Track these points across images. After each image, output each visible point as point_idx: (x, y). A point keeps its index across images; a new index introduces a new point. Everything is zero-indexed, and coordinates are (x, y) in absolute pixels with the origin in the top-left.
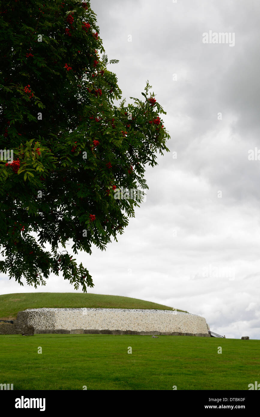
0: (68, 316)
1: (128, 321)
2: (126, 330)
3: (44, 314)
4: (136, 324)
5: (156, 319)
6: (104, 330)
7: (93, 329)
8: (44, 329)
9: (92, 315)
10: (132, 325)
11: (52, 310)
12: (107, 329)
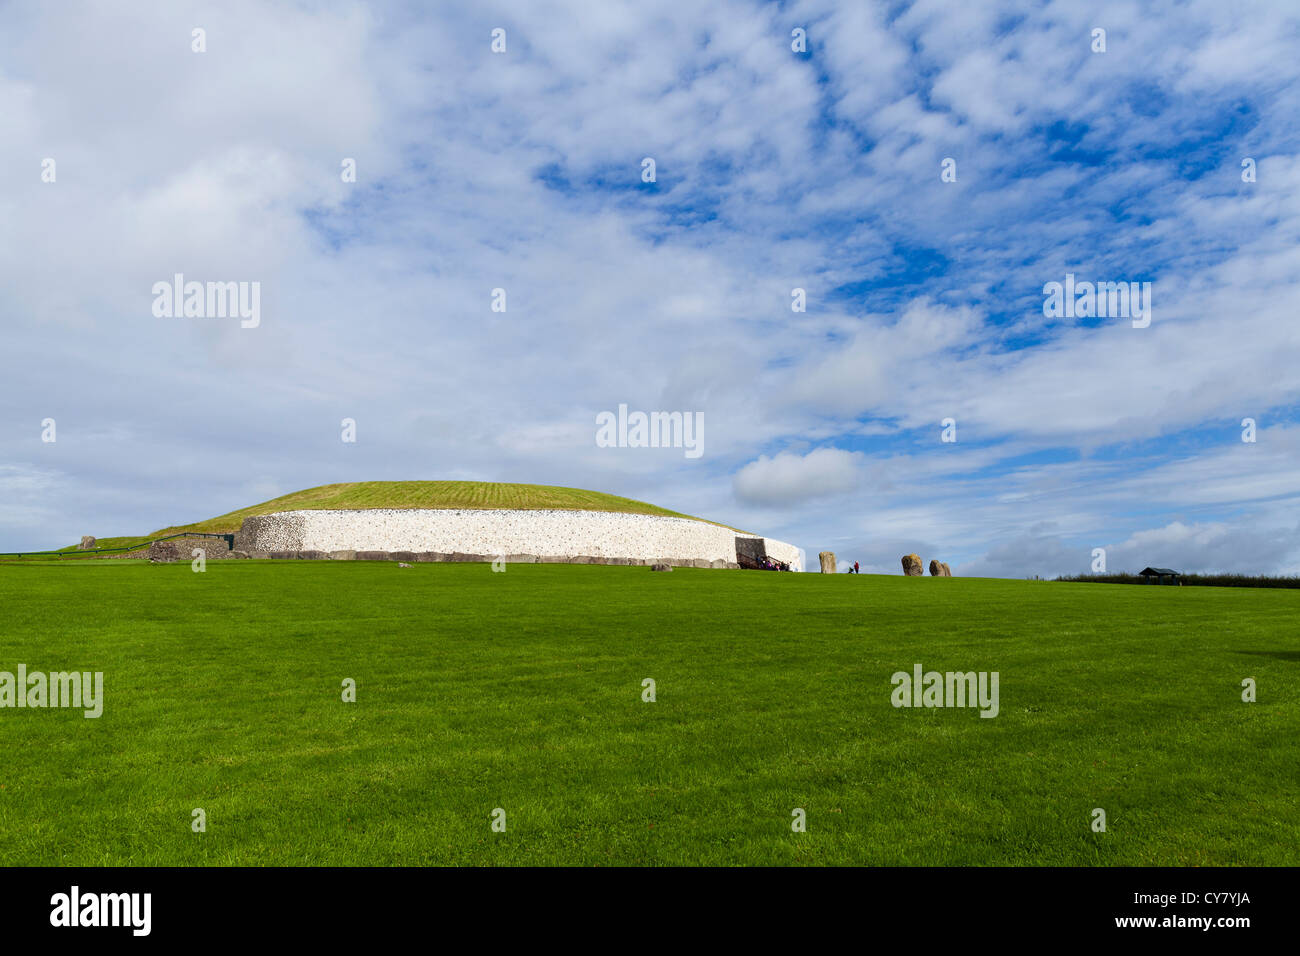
0: (329, 525)
1: (459, 534)
2: (451, 553)
3: (286, 522)
4: (480, 541)
5: (533, 528)
6: (398, 553)
7: (378, 549)
8: (282, 550)
9: (377, 523)
10: (469, 543)
11: (302, 513)
12: (407, 549)
